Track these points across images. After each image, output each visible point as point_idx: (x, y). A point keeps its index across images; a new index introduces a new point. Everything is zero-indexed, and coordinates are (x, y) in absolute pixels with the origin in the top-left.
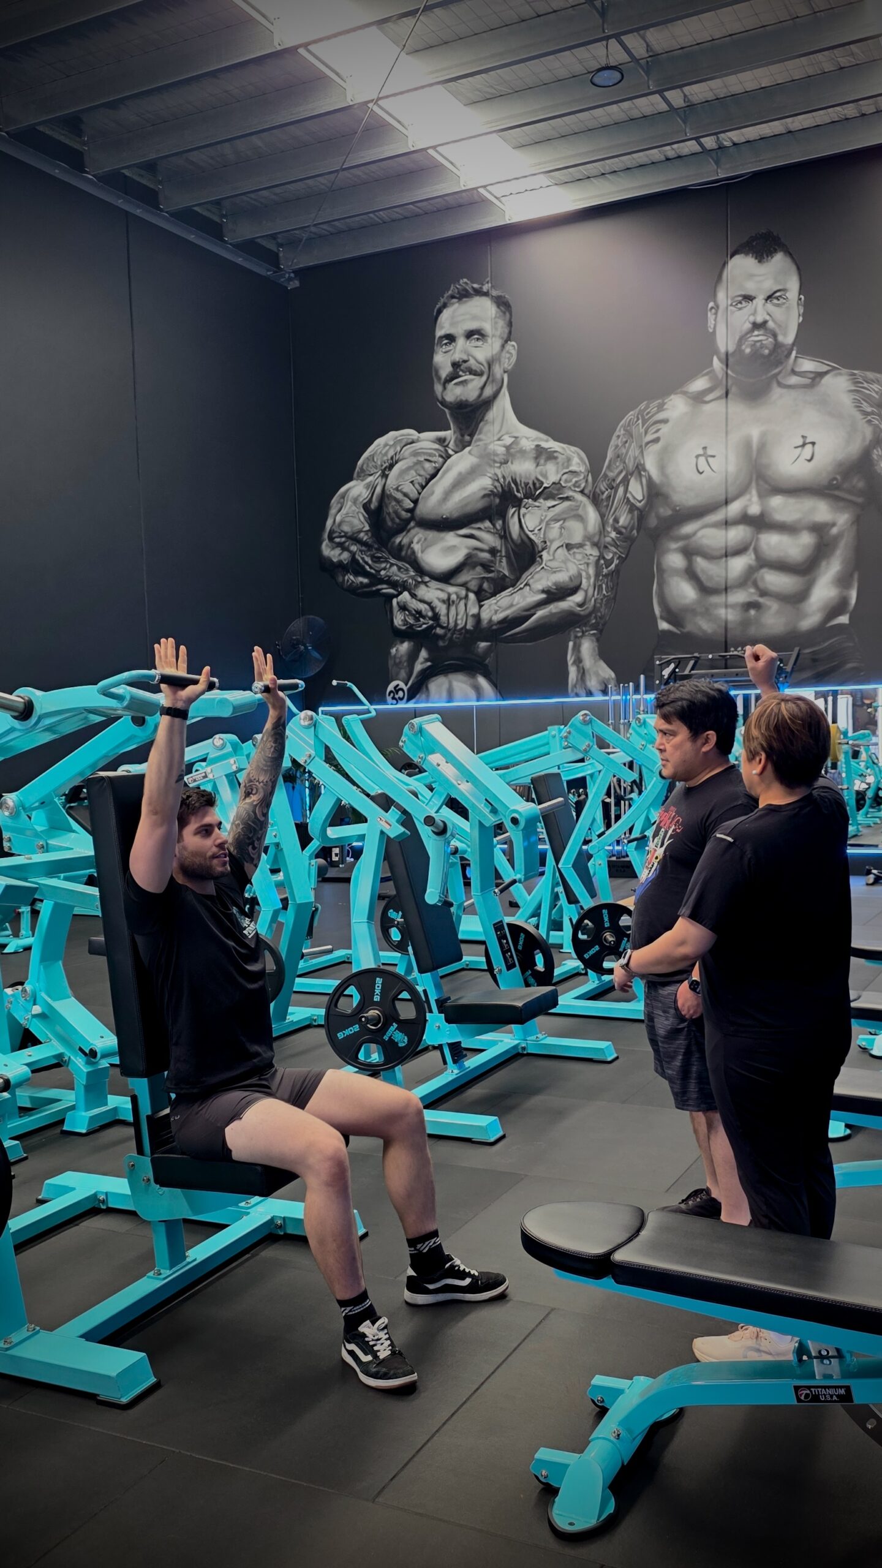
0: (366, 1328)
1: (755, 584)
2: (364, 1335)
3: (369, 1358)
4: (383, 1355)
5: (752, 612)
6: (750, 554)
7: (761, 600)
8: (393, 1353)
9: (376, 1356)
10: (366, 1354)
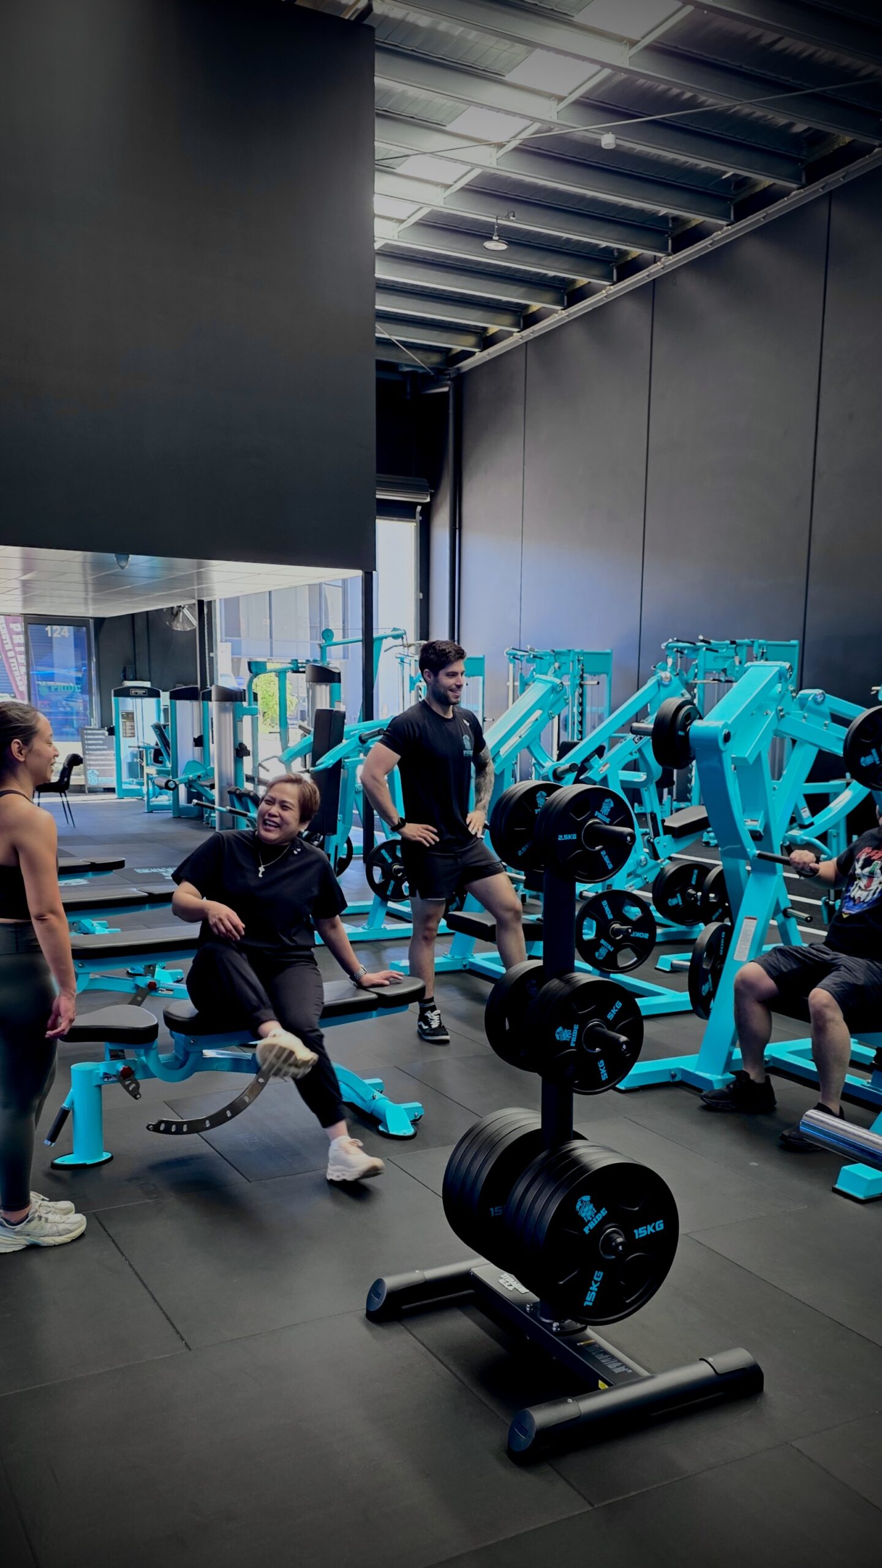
0: (429, 1014)
2: (427, 1017)
3: (427, 1027)
4: (433, 1026)
8: (440, 1026)
9: (430, 1026)
10: (426, 1025)
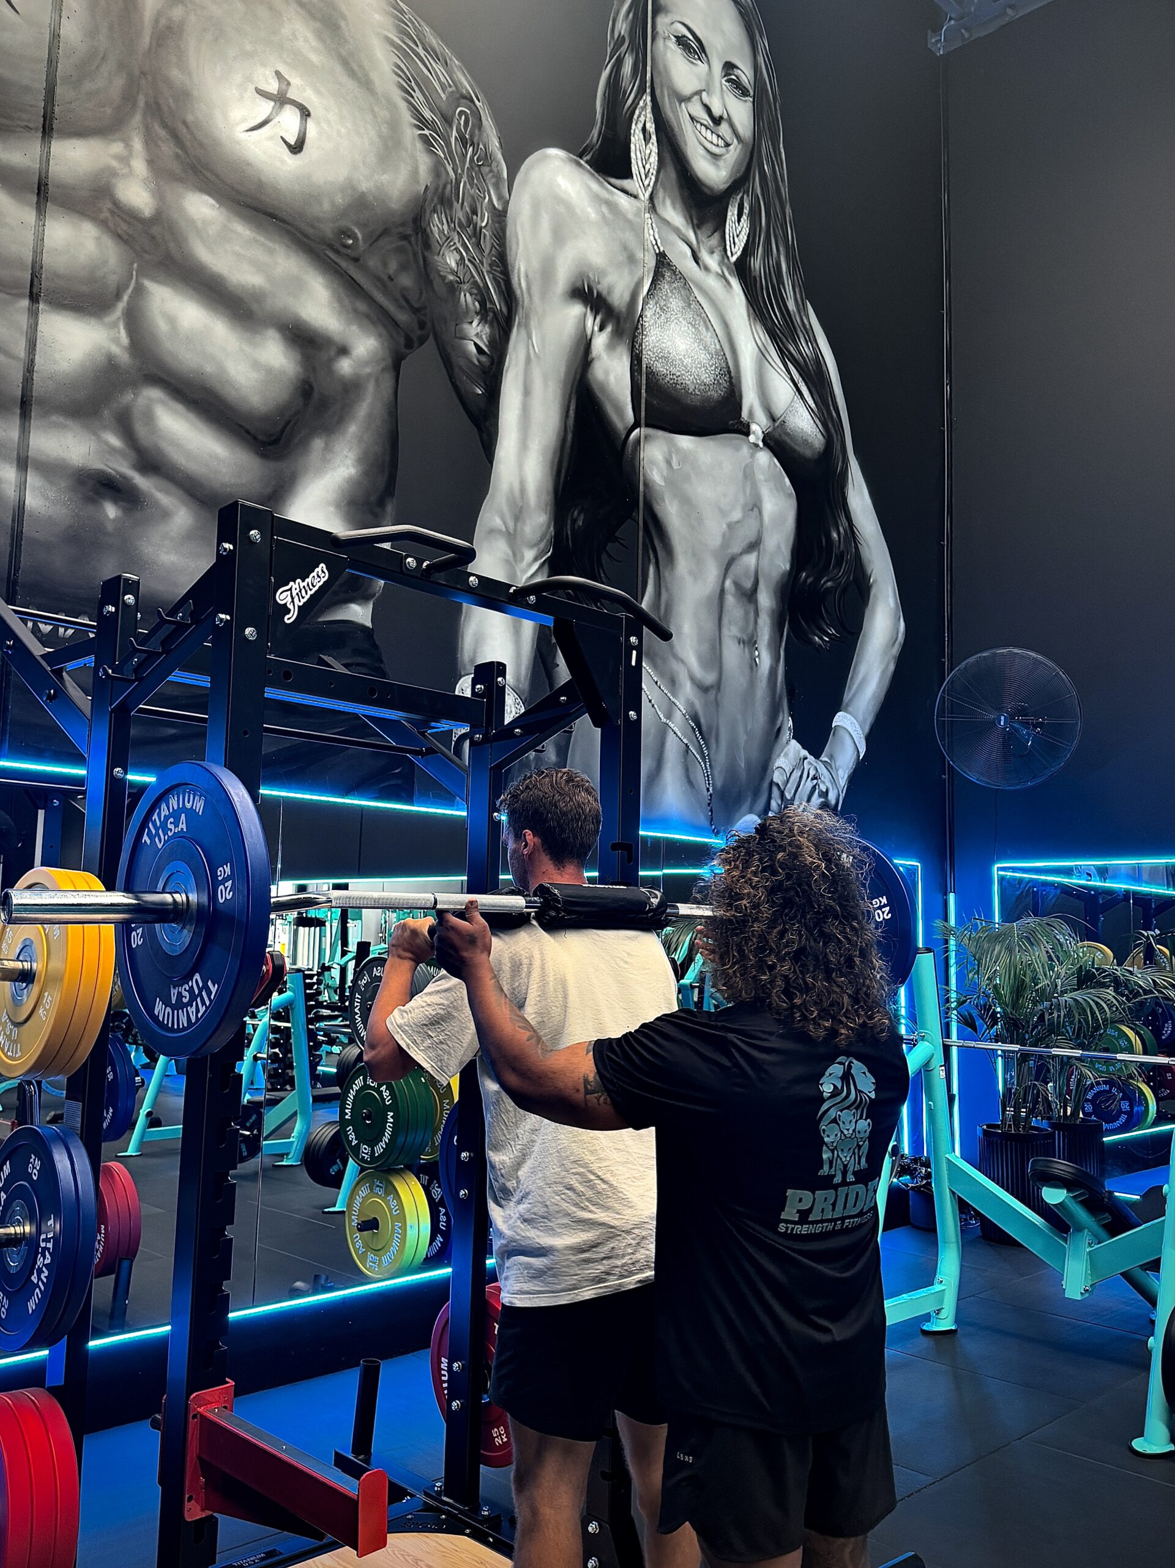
1: (125, 425)
5: (111, 511)
6: (114, 325)
7: (141, 481)
